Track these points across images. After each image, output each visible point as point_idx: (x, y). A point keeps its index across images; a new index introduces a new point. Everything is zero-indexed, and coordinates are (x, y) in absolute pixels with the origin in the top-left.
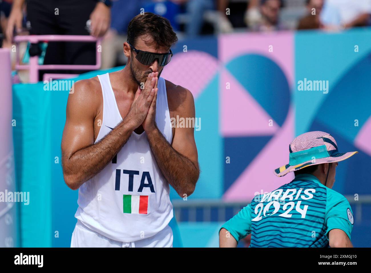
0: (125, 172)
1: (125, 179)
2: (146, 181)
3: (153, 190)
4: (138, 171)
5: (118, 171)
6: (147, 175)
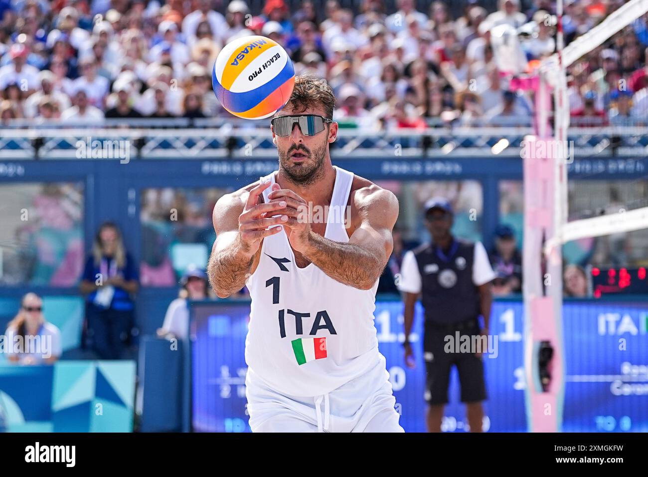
0: (290, 312)
1: (290, 321)
2: (322, 322)
3: (333, 332)
4: (308, 315)
5: (281, 313)
6: (323, 314)
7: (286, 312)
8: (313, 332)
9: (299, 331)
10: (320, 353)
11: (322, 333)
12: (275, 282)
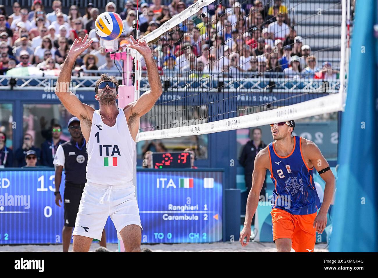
0: (104, 146)
1: (104, 150)
2: (116, 150)
3: (119, 155)
4: (111, 146)
5: (101, 146)
6: (116, 147)
7: (102, 146)
8: (113, 155)
9: (108, 154)
10: (115, 163)
11: (116, 155)
12: (98, 134)
